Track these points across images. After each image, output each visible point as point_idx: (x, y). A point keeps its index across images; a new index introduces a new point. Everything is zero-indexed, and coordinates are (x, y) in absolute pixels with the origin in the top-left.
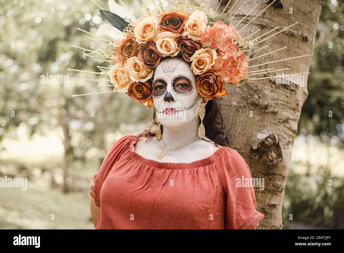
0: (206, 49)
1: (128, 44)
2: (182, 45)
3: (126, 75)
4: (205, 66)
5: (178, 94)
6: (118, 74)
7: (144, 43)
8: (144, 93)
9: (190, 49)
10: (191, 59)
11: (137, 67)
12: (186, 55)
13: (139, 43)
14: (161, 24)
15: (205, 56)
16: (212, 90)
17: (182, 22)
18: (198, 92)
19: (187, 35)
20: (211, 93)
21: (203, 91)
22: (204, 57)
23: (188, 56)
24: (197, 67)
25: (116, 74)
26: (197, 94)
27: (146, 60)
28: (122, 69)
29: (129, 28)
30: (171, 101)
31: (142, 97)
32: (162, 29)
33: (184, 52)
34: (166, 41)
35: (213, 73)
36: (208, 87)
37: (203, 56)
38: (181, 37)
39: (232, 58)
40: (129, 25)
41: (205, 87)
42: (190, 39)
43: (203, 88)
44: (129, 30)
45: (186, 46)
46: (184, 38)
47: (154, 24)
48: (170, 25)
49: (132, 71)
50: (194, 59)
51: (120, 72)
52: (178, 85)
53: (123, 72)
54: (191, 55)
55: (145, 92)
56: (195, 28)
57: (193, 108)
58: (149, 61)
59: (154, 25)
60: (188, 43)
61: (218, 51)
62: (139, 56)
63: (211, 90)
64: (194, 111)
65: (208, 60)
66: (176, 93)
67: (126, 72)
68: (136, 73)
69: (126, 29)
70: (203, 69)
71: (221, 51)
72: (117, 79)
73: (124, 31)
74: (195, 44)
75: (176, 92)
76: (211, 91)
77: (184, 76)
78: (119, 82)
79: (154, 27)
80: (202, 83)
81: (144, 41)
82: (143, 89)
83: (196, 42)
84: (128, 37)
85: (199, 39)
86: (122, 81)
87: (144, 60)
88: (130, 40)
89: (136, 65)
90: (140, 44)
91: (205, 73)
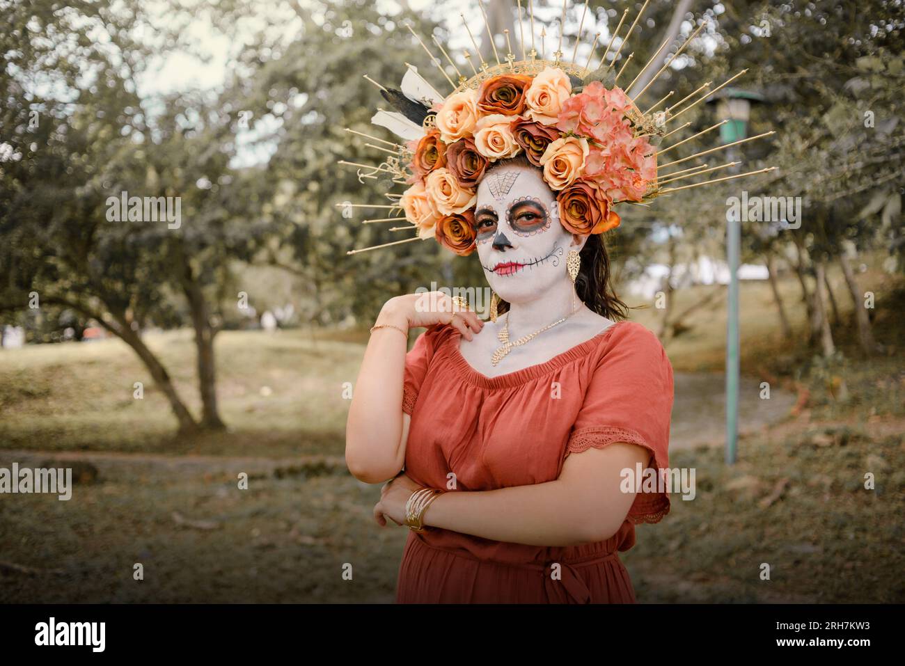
0: (568, 139)
1: (429, 146)
2: (523, 136)
3: (430, 203)
4: (569, 172)
5: (519, 234)
6: (416, 205)
7: (455, 141)
8: (464, 236)
9: (540, 143)
10: (542, 161)
11: (446, 187)
12: (534, 154)
13: (447, 143)
14: (484, 101)
15: (566, 153)
16: (587, 219)
17: (521, 91)
18: (562, 225)
19: (531, 116)
20: (587, 224)
21: (572, 221)
22: (565, 155)
23: (538, 156)
24: (555, 176)
25: (413, 205)
26: (560, 228)
27: (462, 174)
28: (422, 194)
29: (432, 117)
30: (506, 248)
31: (461, 242)
32: (485, 112)
33: (528, 148)
34: (495, 132)
35: (587, 185)
36: (579, 213)
37: (563, 153)
38: (520, 120)
39: (622, 151)
40: (429, 111)
41: (574, 213)
42: (538, 123)
43: (571, 216)
44: (432, 120)
45: (531, 137)
46: (527, 122)
47: (470, 102)
48: (500, 101)
49: (439, 197)
50: (547, 160)
51: (419, 200)
52: (520, 217)
53: (424, 199)
54: (540, 154)
55: (466, 232)
56: (544, 101)
57: (552, 259)
58: (465, 174)
59: (469, 104)
60: (533, 131)
61: (592, 141)
62: (449, 165)
63: (585, 219)
64: (555, 264)
65: (572, 160)
66: (516, 232)
67: (430, 200)
68: (445, 198)
69: (427, 120)
70: (565, 179)
71: (599, 141)
72: (415, 213)
73: (424, 124)
74: (547, 131)
75: (515, 230)
76: (586, 221)
77: (529, 198)
78: (418, 219)
79: (470, 110)
80: (567, 207)
81: (456, 137)
82: (461, 228)
83: (549, 128)
84: (429, 133)
85: (555, 120)
86: (425, 217)
87: (458, 172)
88: (433, 138)
89: (445, 184)
90: (448, 145)
91: (570, 186)
